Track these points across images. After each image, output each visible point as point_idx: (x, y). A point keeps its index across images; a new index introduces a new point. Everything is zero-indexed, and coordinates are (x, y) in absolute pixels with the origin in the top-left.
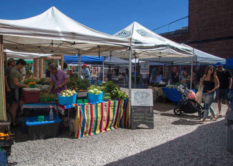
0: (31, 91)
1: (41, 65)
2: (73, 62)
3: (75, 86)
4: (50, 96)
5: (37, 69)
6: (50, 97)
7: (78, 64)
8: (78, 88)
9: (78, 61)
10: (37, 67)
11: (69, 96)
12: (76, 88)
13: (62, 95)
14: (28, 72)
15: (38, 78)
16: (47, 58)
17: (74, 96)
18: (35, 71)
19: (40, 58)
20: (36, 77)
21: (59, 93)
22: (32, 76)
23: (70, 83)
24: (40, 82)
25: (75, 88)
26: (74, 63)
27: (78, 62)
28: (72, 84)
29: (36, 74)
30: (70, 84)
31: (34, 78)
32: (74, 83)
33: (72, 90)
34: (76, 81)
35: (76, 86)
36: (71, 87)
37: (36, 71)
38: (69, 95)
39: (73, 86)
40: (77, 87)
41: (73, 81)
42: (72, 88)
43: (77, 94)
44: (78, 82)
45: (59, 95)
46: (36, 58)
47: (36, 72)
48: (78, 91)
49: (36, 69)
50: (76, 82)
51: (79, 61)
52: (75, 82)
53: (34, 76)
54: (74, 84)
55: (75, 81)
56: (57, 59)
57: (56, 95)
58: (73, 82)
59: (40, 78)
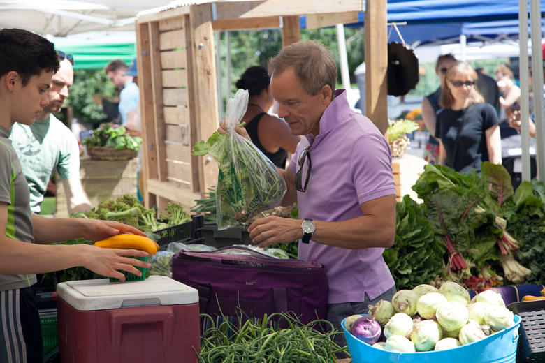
0: (126, 305)
1: (201, 78)
2: (469, 29)
3: (497, 249)
4: (281, 343)
5: (170, 115)
6: (282, 353)
7: (513, 36)
8: (525, 263)
9: (514, 16)
10: (169, 97)
11: (449, 344)
12: (513, 269)
13: (382, 339)
14: (104, 142)
15: (179, 185)
16: (248, 15)
17: (490, 346)
18: (158, 128)
19: (187, 16)
20: (165, 178)
21: (357, 324)
22: (130, 172)
23: (456, 222)
24: (198, 221)
25: (499, 269)
26: (476, 33)
27: (520, 26)
28: (466, 230)
29: (164, 156)
30: (454, 230)
31: (155, 186)
32: (490, 219)
33: (473, 286)
34: (510, 199)
35: (506, 249)
36: (467, 255)
37: (164, 126)
38: (445, 334)
39: (477, 251)
40: (514, 251)
41: (479, 201)
42: (469, 264)
43: (521, 331)
44: (522, 206)
45: (361, 336)
46: (156, 24)
47: (164, 137)
48: (530, 298)
49: (162, 116)
50: (509, 215)
51: (523, 16)
52: (494, 209)
53: (153, 175)
54: (485, 229)
55: (495, 198)
56: (332, 15)
57: (334, 332)
58: (480, 210)
59: (197, 187)
